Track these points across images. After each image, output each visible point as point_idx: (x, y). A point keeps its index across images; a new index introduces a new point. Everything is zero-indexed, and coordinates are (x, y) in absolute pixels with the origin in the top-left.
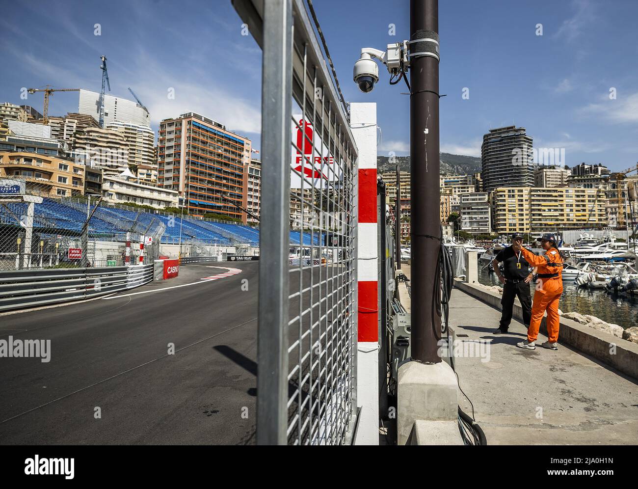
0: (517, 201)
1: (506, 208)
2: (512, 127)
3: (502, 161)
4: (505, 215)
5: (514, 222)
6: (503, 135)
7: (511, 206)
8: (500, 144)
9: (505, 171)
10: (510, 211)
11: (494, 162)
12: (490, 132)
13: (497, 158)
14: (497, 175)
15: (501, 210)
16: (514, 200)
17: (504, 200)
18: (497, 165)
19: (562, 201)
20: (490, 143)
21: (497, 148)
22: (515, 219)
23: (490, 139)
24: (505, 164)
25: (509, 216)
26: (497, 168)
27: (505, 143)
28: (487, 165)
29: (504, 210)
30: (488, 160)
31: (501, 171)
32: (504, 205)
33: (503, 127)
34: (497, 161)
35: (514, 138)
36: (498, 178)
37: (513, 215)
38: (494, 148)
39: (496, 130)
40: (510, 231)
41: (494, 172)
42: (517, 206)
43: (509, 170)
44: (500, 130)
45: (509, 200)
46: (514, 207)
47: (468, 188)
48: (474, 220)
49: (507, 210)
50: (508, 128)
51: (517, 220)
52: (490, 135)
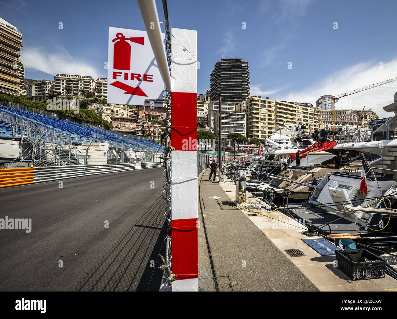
0: (267, 111)
1: (259, 116)
2: (239, 60)
3: (231, 85)
4: (257, 123)
5: (265, 130)
6: (232, 65)
7: (263, 115)
8: (230, 71)
9: (233, 93)
10: (262, 119)
11: (225, 85)
12: (221, 61)
13: (227, 82)
14: (227, 96)
15: (255, 118)
16: (265, 110)
17: (258, 109)
18: (227, 87)
19: (295, 115)
20: (222, 69)
21: (227, 74)
22: (265, 127)
23: (222, 66)
24: (233, 87)
25: (261, 124)
26: (227, 90)
27: (233, 71)
28: (219, 87)
29: (257, 118)
30: (219, 83)
31: (230, 93)
32: (257, 114)
33: (233, 58)
34: (227, 85)
35: (241, 68)
36: (227, 98)
37: (264, 124)
38: (224, 74)
39: (226, 60)
40: (261, 137)
41: (225, 93)
42: (267, 115)
43: (236, 93)
44: (230, 60)
45: (261, 110)
46: (264, 116)
47: (203, 103)
48: (232, 125)
49: (260, 118)
50: (236, 60)
51: (267, 128)
52: (222, 63)
